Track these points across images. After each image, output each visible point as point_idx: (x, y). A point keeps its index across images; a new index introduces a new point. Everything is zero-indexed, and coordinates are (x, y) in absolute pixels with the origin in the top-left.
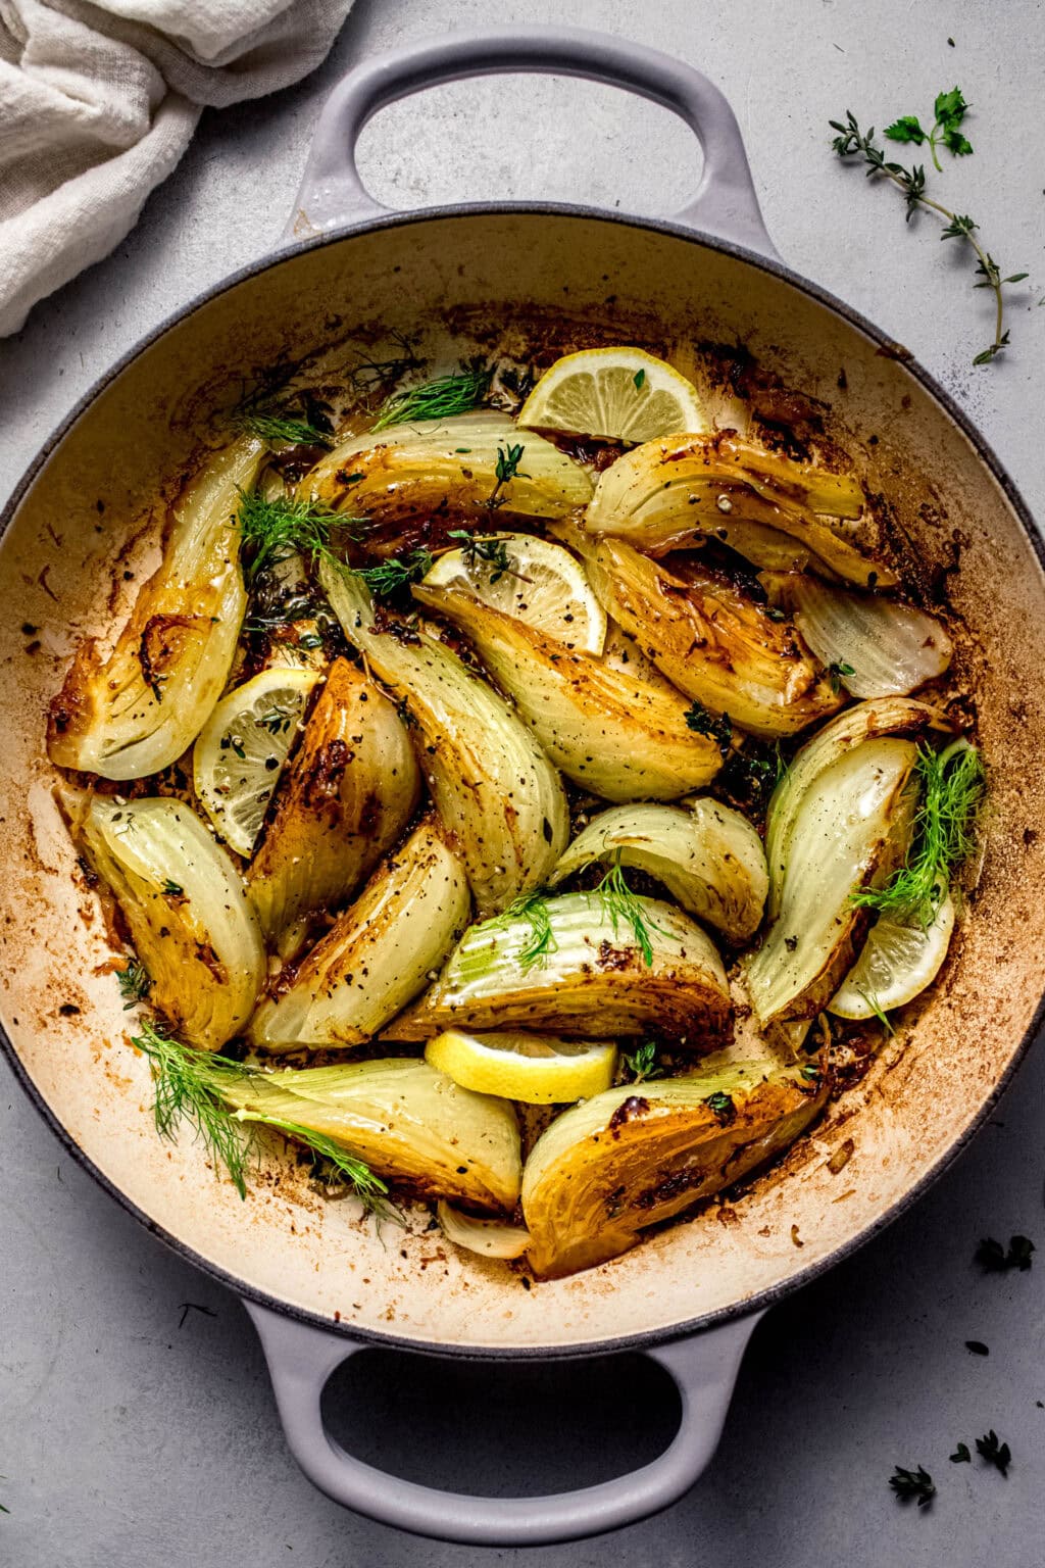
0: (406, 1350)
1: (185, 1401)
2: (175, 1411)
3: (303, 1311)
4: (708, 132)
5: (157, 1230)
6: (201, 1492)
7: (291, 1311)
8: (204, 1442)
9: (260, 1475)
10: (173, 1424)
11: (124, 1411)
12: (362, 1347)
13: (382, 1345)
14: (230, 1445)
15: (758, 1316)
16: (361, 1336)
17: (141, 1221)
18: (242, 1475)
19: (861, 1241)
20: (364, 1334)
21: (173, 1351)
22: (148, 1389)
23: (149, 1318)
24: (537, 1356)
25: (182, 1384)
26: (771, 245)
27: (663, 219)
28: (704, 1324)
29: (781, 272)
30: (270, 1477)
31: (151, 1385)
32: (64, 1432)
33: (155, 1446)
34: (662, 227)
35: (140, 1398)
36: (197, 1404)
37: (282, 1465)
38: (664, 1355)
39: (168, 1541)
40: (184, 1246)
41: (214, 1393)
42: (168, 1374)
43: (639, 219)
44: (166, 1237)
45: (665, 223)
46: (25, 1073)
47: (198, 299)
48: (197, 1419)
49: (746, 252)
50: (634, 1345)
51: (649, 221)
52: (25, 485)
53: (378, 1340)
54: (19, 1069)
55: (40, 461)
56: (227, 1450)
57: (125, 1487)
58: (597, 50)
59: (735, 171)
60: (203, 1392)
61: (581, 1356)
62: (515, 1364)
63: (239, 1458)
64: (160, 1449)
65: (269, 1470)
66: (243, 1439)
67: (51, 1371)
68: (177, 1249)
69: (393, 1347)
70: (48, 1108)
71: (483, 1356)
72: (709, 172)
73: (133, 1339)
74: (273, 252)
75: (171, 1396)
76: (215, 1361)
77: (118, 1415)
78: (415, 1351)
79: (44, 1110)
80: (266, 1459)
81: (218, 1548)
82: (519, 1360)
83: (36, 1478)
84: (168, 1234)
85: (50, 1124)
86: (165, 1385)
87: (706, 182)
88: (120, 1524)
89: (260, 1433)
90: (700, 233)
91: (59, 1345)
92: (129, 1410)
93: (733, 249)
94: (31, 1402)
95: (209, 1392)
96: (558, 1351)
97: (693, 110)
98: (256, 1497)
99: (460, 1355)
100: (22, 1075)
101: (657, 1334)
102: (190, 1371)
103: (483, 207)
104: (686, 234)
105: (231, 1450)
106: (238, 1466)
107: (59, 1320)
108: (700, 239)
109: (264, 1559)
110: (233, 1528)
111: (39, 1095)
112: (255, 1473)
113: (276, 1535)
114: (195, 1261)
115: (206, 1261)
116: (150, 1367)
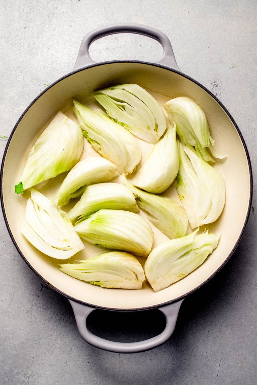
0: (105, 309)
1: (42, 309)
2: (39, 311)
3: (82, 301)
4: (164, 45)
5: (49, 284)
6: (45, 329)
7: (79, 301)
8: (46, 318)
9: (59, 326)
10: (39, 314)
11: (28, 311)
12: (95, 309)
13: (100, 309)
14: (52, 319)
15: (183, 300)
16: (95, 307)
17: (45, 282)
18: (54, 326)
19: (205, 283)
20: (95, 306)
21: (39, 297)
22: (33, 306)
23: (34, 289)
24: (134, 310)
25: (41, 304)
26: (178, 68)
27: (155, 63)
28: (170, 302)
29: (181, 74)
30: (61, 326)
31: (34, 305)
32: (14, 315)
33: (35, 319)
34: (155, 65)
35: (32, 308)
36: (44, 309)
37: (63, 323)
38: (162, 309)
39: (37, 341)
40: (55, 287)
41: (48, 307)
42: (38, 302)
43: (150, 63)
44: (51, 286)
45: (155, 64)
46: (20, 250)
47: (55, 82)
48: (44, 313)
49: (173, 69)
50: (155, 307)
51: (152, 63)
52: (18, 122)
53: (99, 308)
54: (18, 249)
55: (22, 117)
56: (51, 320)
57: (28, 328)
58: (140, 28)
59: (170, 52)
60: (46, 306)
61: (144, 310)
62: (129, 312)
63: (53, 322)
64: (36, 319)
65: (60, 324)
66: (55, 317)
67: (11, 301)
68: (54, 288)
69: (102, 309)
70: (25, 257)
71: (122, 310)
72: (165, 53)
73: (30, 294)
74: (71, 72)
75: (38, 307)
76: (48, 299)
77: (26, 312)
78: (107, 310)
79: (24, 258)
80: (60, 322)
81: (49, 342)
82: (130, 311)
83: (7, 326)
84: (52, 285)
85: (25, 261)
86: (37, 305)
87: (164, 55)
88: (26, 337)
89: (58, 316)
90: (163, 66)
91: (13, 295)
92: (29, 311)
93: (170, 69)
94: (7, 309)
95: (47, 306)
96: (139, 309)
97: (161, 40)
98: (57, 331)
99: (117, 310)
100: (19, 250)
101: (160, 305)
102: (43, 302)
103: (116, 61)
104: (160, 66)
105: (52, 320)
106: (54, 323)
107: (14, 290)
108: (163, 67)
109: (59, 345)
110: (52, 338)
111: (23, 255)
112: (57, 325)
113: (62, 340)
114: (58, 291)
115: (60, 291)
116: (34, 301)
